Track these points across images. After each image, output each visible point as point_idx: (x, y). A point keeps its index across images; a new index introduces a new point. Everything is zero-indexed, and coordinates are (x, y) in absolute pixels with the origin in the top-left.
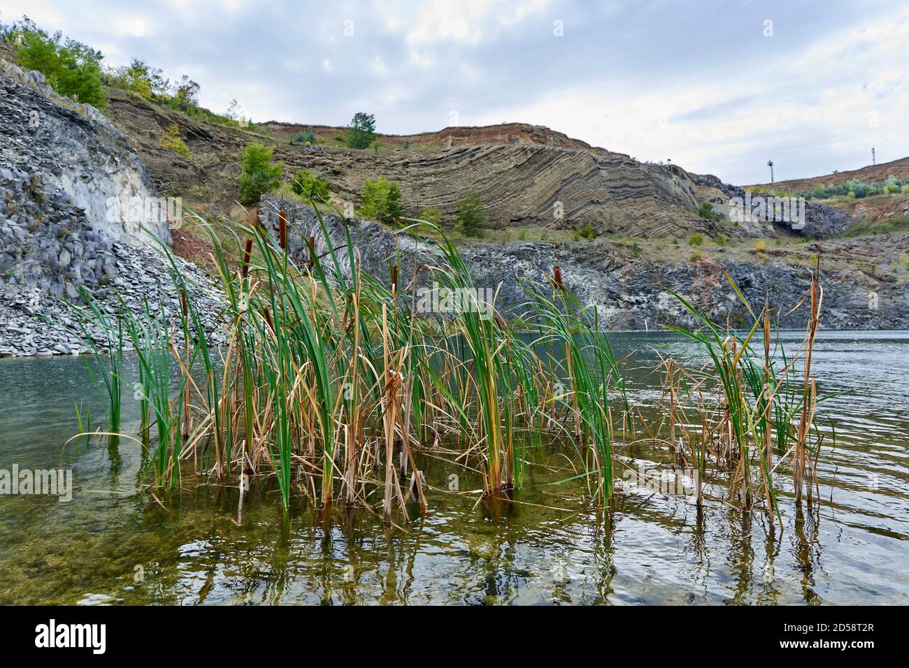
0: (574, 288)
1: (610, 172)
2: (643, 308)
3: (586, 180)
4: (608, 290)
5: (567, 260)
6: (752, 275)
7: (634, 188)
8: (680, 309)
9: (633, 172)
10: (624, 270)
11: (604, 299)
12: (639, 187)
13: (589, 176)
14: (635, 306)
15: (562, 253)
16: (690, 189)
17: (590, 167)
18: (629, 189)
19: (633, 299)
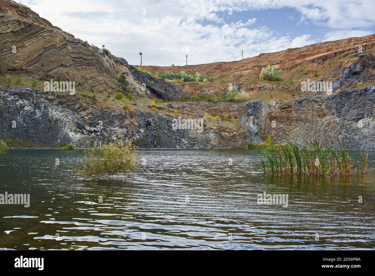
0: (57, 120)
1: (73, 48)
2: (98, 135)
3: (59, 50)
4: (77, 123)
5: (52, 102)
6: (151, 119)
7: (85, 60)
8: (117, 137)
9: (85, 50)
10: (88, 111)
11: (74, 128)
12: (88, 60)
13: (61, 48)
14: (93, 134)
15: (50, 97)
16: (113, 65)
17: (62, 42)
18: (83, 60)
19: (92, 129)
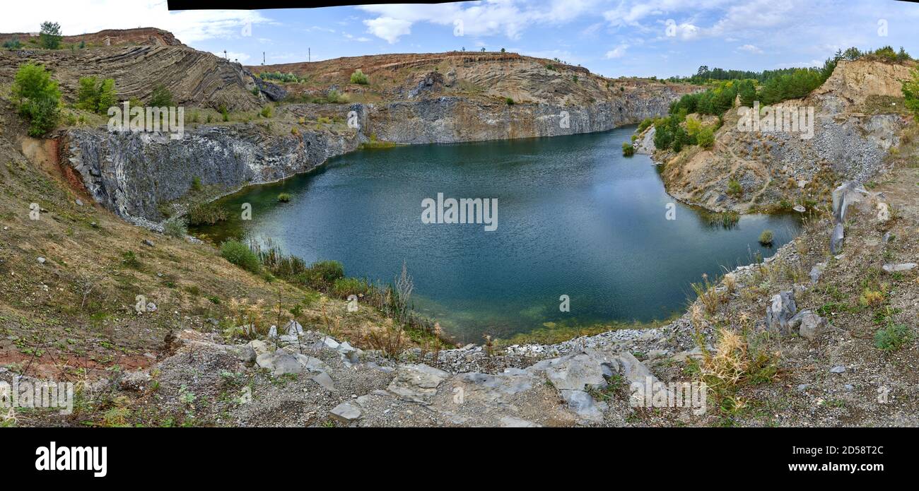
0: (240, 155)
4: (257, 155)
5: (235, 137)
7: (230, 78)
9: (228, 68)
11: (253, 160)
13: (215, 71)
14: (272, 163)
19: (271, 159)
